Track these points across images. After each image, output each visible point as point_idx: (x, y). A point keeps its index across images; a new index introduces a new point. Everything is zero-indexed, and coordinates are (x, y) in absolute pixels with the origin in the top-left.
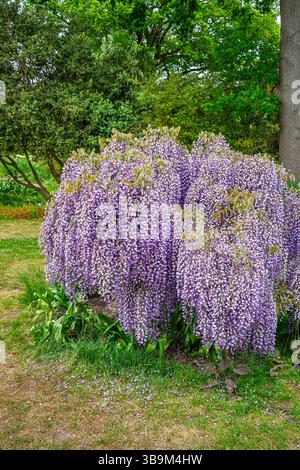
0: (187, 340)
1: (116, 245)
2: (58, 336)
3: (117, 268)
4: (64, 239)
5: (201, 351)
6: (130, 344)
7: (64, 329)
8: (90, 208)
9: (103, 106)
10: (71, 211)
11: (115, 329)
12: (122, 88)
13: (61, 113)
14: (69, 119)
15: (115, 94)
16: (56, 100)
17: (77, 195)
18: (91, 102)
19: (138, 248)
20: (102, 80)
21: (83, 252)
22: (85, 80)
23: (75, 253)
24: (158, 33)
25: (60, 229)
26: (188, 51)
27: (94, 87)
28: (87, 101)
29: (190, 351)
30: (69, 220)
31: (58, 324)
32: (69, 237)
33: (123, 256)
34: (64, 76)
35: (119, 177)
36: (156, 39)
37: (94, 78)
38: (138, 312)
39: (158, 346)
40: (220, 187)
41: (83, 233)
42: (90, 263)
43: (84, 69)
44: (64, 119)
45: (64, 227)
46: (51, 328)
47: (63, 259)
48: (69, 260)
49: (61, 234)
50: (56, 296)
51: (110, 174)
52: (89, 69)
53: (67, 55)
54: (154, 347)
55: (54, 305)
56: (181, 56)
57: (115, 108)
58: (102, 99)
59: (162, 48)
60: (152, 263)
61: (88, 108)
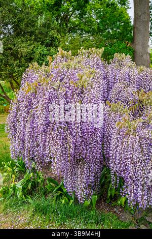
0: (109, 195)
1: (64, 131)
2: (19, 194)
3: (66, 148)
4: (25, 126)
5: (119, 202)
6: (72, 201)
7: (24, 189)
8: (45, 103)
9: (41, 49)
10: (30, 106)
11: (60, 189)
12: (51, 40)
13: (17, 53)
14: (22, 56)
15: (47, 43)
16: (14, 45)
17: (35, 94)
18: (34, 47)
19: (81, 133)
20: (39, 36)
21: (40, 137)
22: (31, 36)
23: (33, 137)
24: (67, 16)
25: (21, 119)
26: (82, 26)
27: (35, 39)
28: (32, 46)
29: (110, 202)
30: (28, 113)
31: (19, 185)
32: (28, 125)
33: (70, 139)
34: (19, 32)
35: (66, 80)
36: (66, 19)
37: (35, 35)
38: (79, 179)
39: (91, 202)
40: (132, 90)
41: (40, 122)
42: (44, 145)
43: (30, 29)
44: (19, 56)
45: (24, 118)
46: (14, 188)
47: (23, 141)
48: (29, 142)
49: (22, 123)
50: (17, 164)
51: (59, 78)
52: (32, 29)
53: (20, 21)
54: (89, 203)
55: (16, 170)
56: (79, 29)
57: (48, 50)
58: (40, 45)
59: (69, 25)
60: (90, 144)
61: (32, 50)
